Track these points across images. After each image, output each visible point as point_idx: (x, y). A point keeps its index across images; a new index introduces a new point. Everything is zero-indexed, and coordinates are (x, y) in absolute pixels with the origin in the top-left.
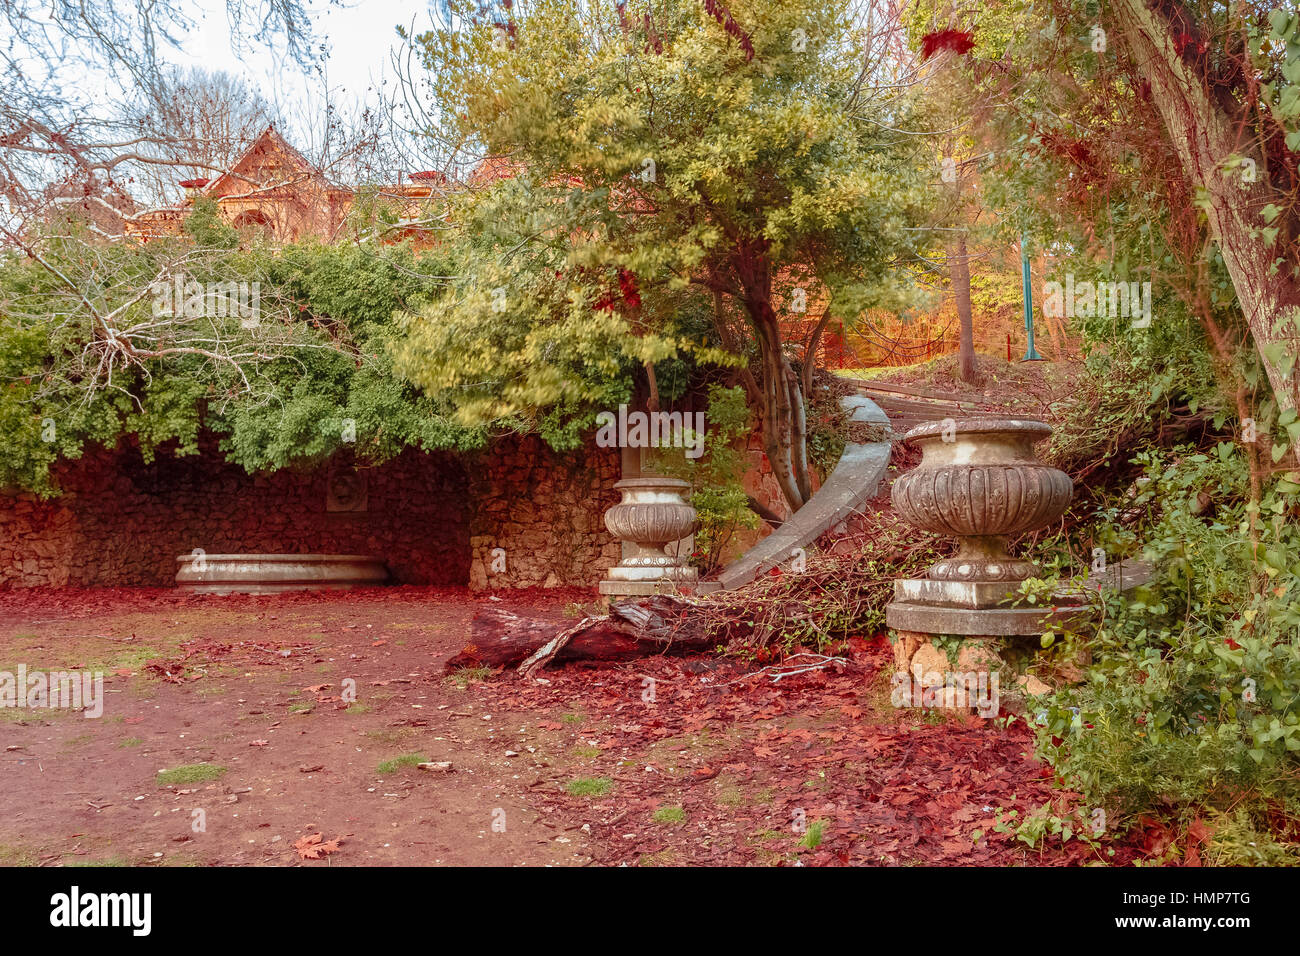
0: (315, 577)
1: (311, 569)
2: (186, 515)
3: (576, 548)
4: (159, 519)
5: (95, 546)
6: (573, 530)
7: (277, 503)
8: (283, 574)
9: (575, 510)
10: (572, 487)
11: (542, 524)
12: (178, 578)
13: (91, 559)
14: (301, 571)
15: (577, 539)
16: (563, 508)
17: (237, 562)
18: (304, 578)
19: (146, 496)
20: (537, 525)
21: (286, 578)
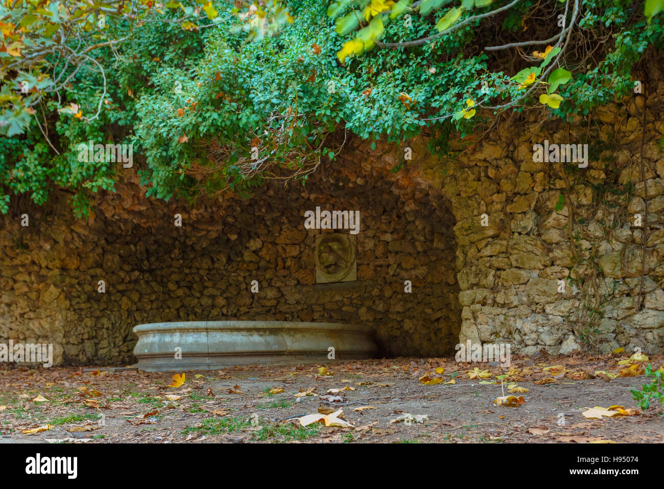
0: (275, 348)
1: (271, 339)
2: (180, 292)
3: (604, 300)
4: (153, 297)
5: (89, 324)
6: (601, 274)
7: (267, 276)
8: (234, 344)
9: (604, 246)
10: (600, 214)
11: (556, 269)
12: (137, 351)
13: (86, 336)
14: (257, 341)
15: (606, 287)
16: (586, 244)
17: (182, 330)
18: (262, 348)
19: (136, 273)
20: (549, 271)
21: (239, 349)
